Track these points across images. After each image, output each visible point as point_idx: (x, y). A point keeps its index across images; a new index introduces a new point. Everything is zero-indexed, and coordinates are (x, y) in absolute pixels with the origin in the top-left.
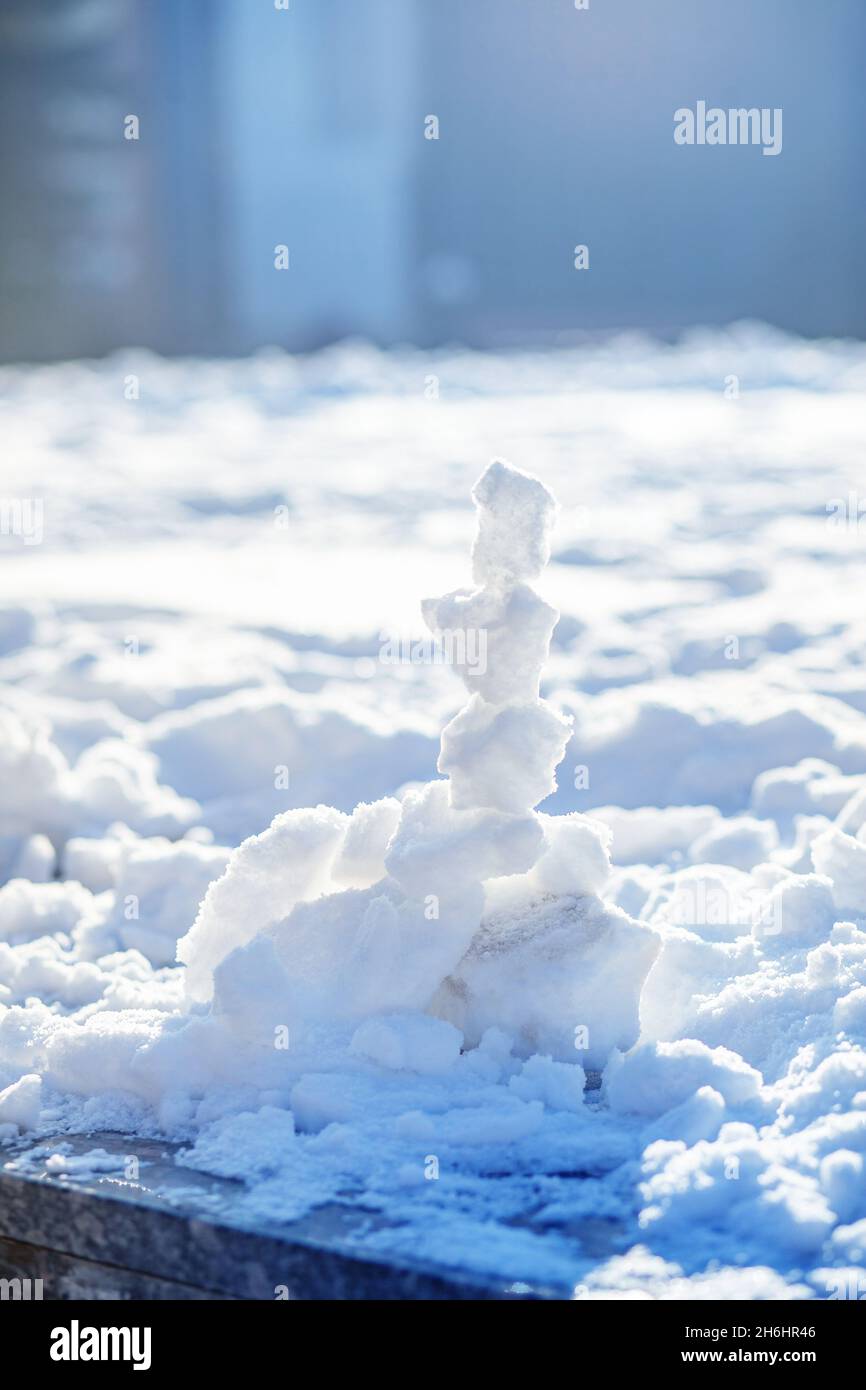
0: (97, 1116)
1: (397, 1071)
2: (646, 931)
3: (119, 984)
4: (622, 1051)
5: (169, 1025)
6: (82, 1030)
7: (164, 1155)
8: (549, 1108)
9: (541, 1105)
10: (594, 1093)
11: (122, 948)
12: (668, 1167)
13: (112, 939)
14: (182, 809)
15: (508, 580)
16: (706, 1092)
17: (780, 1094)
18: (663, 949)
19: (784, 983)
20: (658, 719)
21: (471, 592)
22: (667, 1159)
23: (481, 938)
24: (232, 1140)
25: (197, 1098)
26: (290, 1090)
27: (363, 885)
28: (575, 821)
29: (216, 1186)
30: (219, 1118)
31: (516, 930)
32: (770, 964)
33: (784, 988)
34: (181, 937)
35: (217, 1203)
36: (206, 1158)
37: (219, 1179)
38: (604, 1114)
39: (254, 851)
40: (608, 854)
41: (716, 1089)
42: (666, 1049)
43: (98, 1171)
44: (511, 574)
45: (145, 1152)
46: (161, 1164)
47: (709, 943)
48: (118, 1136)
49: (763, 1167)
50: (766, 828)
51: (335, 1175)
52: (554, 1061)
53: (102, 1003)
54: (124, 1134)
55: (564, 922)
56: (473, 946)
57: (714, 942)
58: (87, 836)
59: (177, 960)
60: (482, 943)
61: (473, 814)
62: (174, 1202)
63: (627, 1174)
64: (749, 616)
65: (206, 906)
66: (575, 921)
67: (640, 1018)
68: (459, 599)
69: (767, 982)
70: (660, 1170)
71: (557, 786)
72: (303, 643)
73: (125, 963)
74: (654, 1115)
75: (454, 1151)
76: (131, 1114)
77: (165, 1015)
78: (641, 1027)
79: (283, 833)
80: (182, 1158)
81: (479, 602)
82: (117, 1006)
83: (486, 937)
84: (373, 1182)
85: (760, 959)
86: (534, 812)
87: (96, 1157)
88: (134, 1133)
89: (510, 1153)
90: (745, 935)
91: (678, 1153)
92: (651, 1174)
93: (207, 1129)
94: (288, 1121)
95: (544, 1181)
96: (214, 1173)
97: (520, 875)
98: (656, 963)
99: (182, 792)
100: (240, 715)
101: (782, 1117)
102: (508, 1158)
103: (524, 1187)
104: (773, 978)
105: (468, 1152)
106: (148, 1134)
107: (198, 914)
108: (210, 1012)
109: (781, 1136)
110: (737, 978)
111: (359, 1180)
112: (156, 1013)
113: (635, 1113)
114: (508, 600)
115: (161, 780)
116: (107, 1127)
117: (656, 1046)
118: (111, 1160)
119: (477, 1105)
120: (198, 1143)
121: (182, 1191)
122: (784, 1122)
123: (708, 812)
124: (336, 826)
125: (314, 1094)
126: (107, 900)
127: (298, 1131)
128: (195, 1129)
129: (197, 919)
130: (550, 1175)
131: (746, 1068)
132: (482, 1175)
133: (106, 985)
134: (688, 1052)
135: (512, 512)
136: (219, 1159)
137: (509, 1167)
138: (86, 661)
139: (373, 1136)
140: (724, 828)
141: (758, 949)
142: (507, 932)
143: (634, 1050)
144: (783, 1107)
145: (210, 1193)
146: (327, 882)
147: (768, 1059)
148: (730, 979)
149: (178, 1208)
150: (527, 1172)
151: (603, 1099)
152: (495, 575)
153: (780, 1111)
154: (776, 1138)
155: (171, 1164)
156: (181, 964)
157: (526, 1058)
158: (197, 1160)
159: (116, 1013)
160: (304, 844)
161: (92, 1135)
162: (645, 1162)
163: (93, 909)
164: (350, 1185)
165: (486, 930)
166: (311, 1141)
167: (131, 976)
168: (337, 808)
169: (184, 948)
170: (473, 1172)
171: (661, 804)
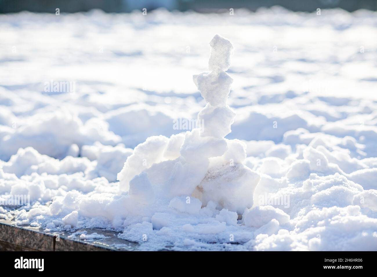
0: (94, 223)
1: (183, 212)
2: (256, 174)
3: (99, 187)
4: (248, 209)
5: (116, 198)
6: (90, 199)
7: (114, 235)
8: (228, 224)
9: (225, 223)
10: (240, 221)
11: (99, 176)
12: (263, 241)
13: (97, 174)
14: (116, 138)
15: (219, 70)
16: (274, 220)
17: (295, 222)
18: (261, 180)
19: (296, 190)
20: (255, 116)
21: (208, 73)
22: (263, 239)
23: (208, 175)
24: (134, 231)
25: (124, 219)
26: (151, 217)
27: (173, 159)
28: (236, 141)
29: (130, 244)
30: (130, 225)
31: (218, 173)
32: (292, 185)
33: (296, 192)
34: (119, 172)
35: (131, 249)
36: (127, 236)
37: (131, 242)
38: (243, 226)
39: (141, 148)
40: (245, 151)
41: (277, 220)
42: (262, 208)
43: (95, 239)
44: (220, 68)
45: (109, 234)
46: (113, 237)
47: (273, 179)
48: (101, 230)
49: (292, 242)
50: (288, 148)
51: (165, 242)
52: (229, 211)
53: (94, 192)
54: (102, 229)
55: (232, 171)
56: (205, 177)
57: (275, 178)
58: (88, 145)
59: (117, 179)
60: (208, 176)
61: (207, 138)
62: (118, 248)
63: (251, 243)
64: (280, 89)
65: (126, 164)
66: (235, 170)
67: (253, 199)
68: (204, 75)
69: (292, 190)
70: (261, 242)
71: (231, 131)
72: (149, 93)
73: (101, 181)
74: (259, 227)
75: (199, 236)
76: (104, 223)
77: (114, 195)
78: (254, 202)
79: (150, 143)
80: (120, 236)
81: (210, 76)
82: (99, 192)
83: (209, 175)
84: (176, 244)
85: (289, 183)
86: (224, 138)
87: (94, 235)
88: (105, 228)
89: (216, 237)
90: (284, 176)
91: (266, 238)
92: (258, 243)
93: (127, 228)
94: (151, 226)
95: (226, 245)
96: (129, 240)
97: (220, 157)
98: (258, 183)
99: (116, 133)
100: (132, 112)
101: (296, 228)
102: (216, 238)
103: (220, 246)
104: (293, 189)
105: (204, 236)
106: (109, 229)
107: (124, 166)
108: (128, 194)
109: (296, 234)
110: (282, 189)
111: (172, 243)
112: (111, 194)
113: (252, 226)
114: (219, 76)
115: (110, 130)
116: (97, 227)
117: (259, 207)
118: (99, 236)
119: (207, 223)
120: (124, 232)
121: (120, 245)
122: (297, 230)
123: (270, 143)
124: (165, 141)
125: (158, 218)
126: (95, 163)
127: (154, 229)
128: (123, 228)
129: (124, 167)
130: (228, 243)
131: (285, 214)
132: (208, 243)
133: (95, 187)
134: (269, 209)
135: (221, 50)
136: (131, 236)
137: (216, 240)
138: (86, 96)
139: (176, 231)
140: (275, 147)
141: (288, 180)
142: (215, 173)
143: (251, 209)
144: (296, 225)
145: (128, 246)
146: (162, 158)
147: (291, 211)
148: (280, 189)
149: (119, 249)
150: (221, 242)
151: (242, 222)
152: (215, 68)
153: (296, 227)
154: (294, 234)
155: (117, 237)
156: (118, 181)
157: (220, 210)
158: (124, 236)
159: (100, 194)
160: (156, 146)
161: (93, 229)
162: (256, 240)
163: (91, 166)
164: (169, 244)
165: (209, 173)
166: (157, 232)
167: (103, 185)
168: (166, 136)
169: (119, 176)
170: (205, 242)
171: (257, 140)
